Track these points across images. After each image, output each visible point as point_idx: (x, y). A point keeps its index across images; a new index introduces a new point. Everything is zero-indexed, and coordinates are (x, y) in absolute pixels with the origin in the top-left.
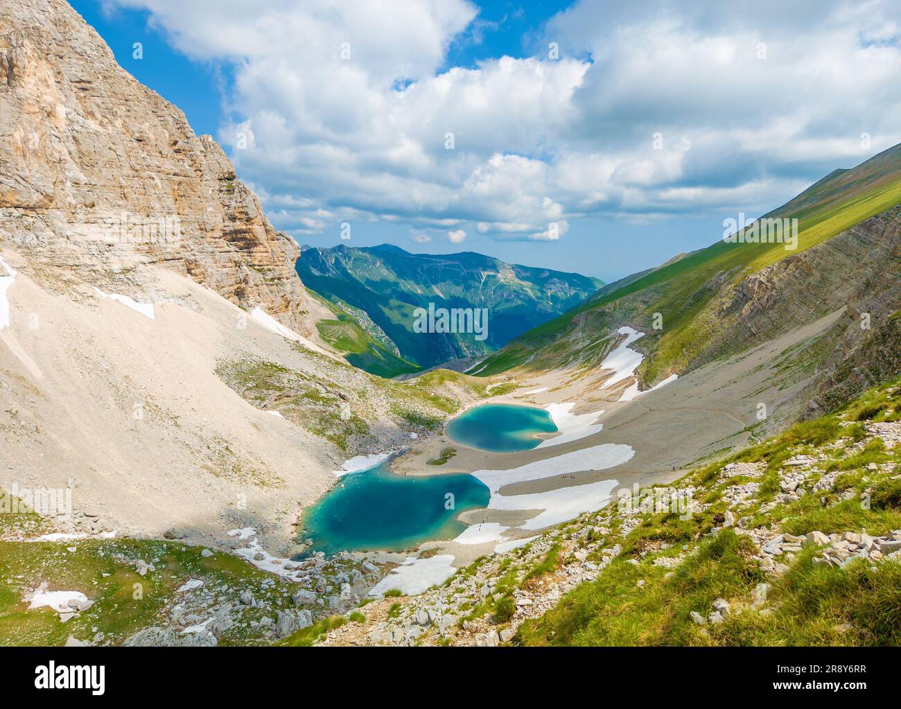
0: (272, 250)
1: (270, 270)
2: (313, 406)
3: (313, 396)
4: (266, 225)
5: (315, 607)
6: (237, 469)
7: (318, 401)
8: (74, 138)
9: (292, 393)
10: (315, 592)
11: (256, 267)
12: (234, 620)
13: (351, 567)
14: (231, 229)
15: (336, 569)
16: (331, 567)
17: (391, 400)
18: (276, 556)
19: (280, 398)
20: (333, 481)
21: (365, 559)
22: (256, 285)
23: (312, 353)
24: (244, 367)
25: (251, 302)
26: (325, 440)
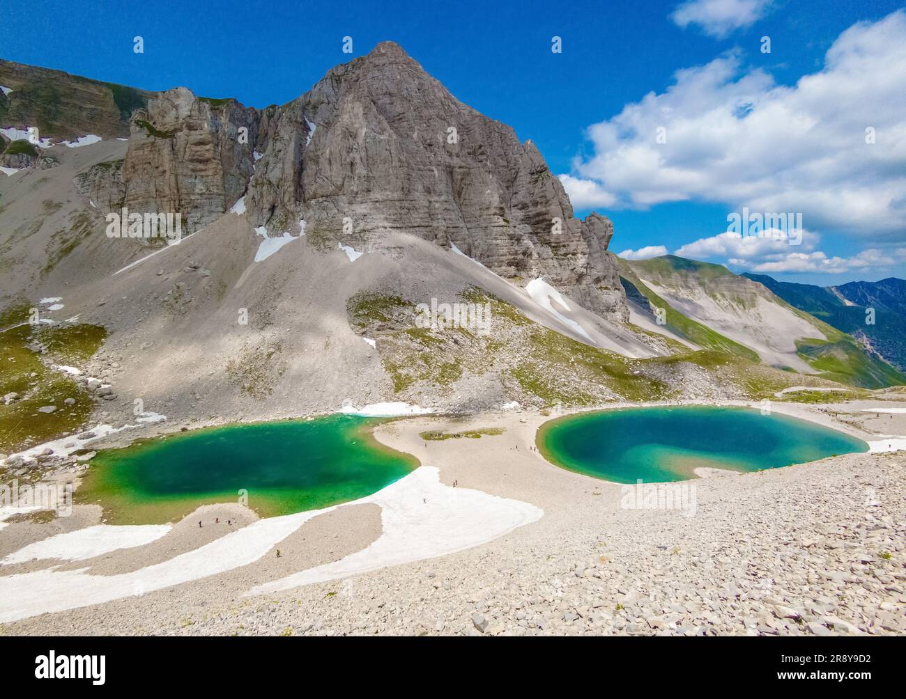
0: (568, 228)
1: (564, 246)
2: (409, 342)
3: (416, 333)
8: (365, 147)
9: (398, 326)
11: (553, 245)
14: (534, 213)
19: (381, 328)
24: (372, 298)
25: (532, 273)
26: (389, 376)
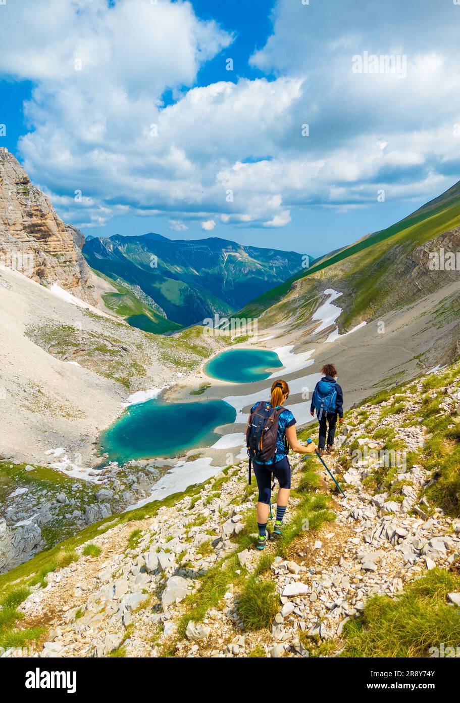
0: (63, 240)
1: (62, 255)
2: (102, 357)
3: (102, 349)
4: (57, 220)
5: (112, 501)
6: (47, 406)
7: (107, 353)
9: (86, 348)
10: (112, 490)
11: (52, 253)
12: (53, 515)
13: (138, 472)
14: (30, 223)
15: (127, 473)
16: (123, 472)
17: (162, 350)
18: (82, 467)
19: (76, 352)
20: (122, 411)
21: (148, 464)
22: (53, 267)
23: (99, 317)
24: (48, 330)
25: (50, 280)
26: (113, 381)
